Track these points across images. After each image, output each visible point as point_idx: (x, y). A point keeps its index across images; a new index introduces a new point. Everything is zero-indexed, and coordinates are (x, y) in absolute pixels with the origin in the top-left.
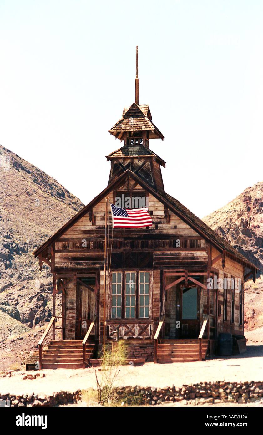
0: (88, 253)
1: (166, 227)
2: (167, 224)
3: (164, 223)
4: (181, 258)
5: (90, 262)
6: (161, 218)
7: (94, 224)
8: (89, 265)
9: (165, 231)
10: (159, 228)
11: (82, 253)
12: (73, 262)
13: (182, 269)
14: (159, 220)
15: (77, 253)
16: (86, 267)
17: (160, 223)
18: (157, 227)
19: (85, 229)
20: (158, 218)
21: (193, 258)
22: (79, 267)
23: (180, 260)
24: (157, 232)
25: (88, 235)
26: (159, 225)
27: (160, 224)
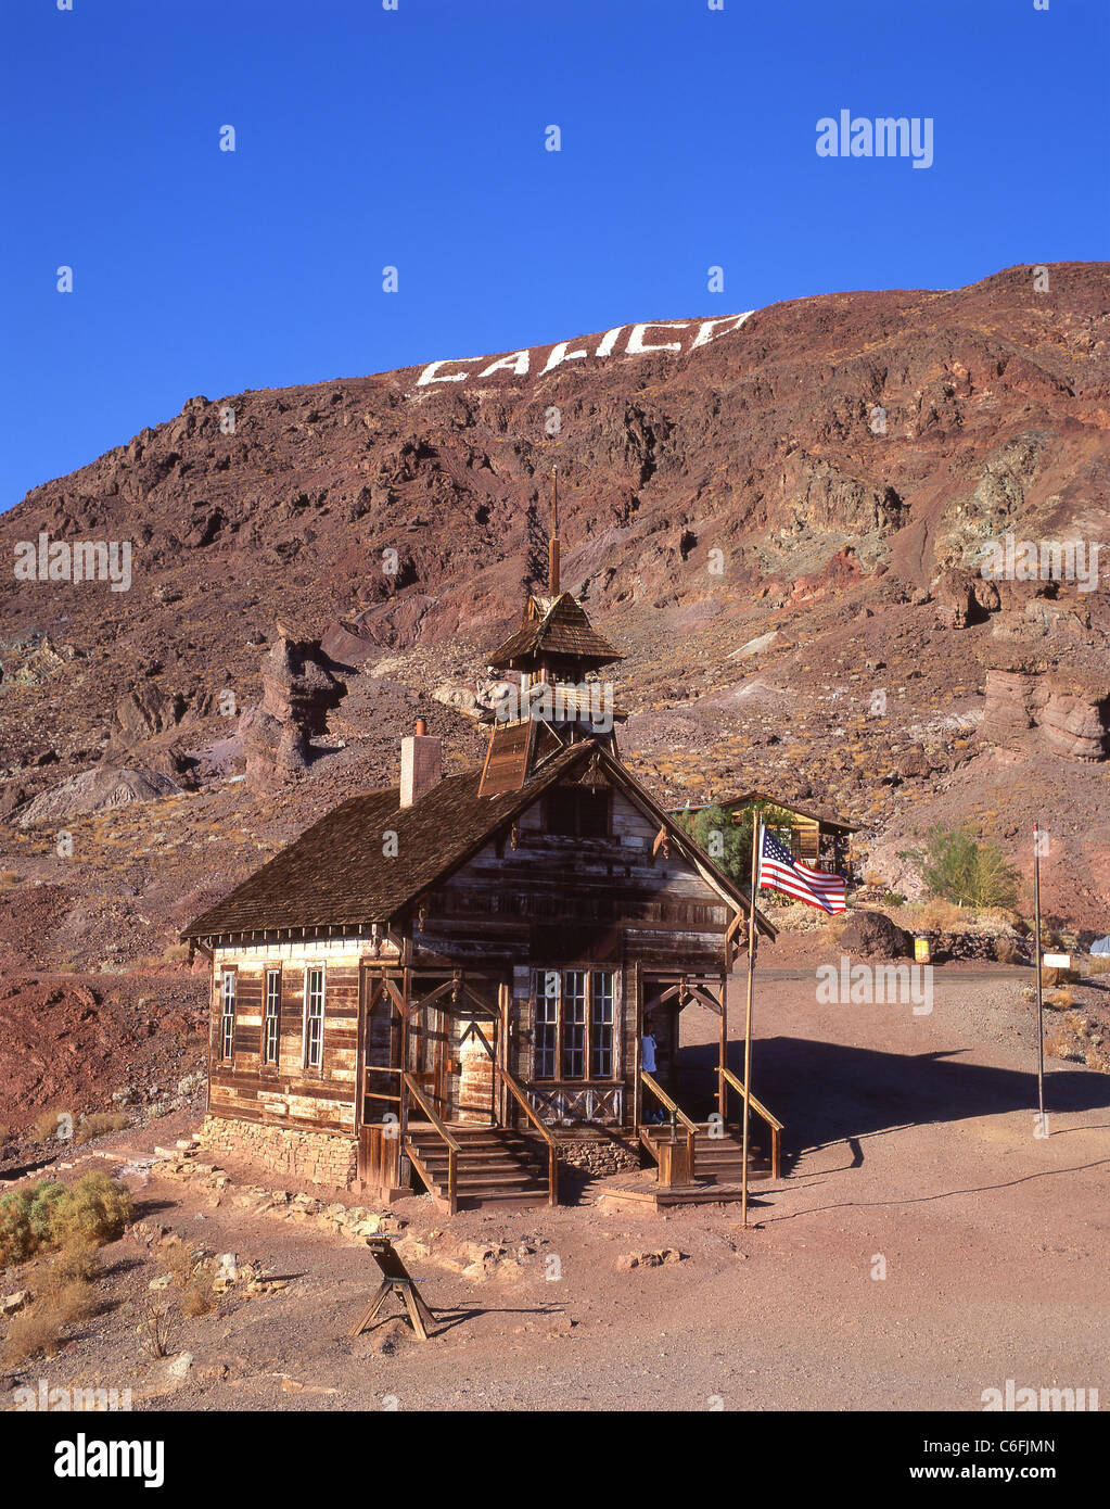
0: (487, 923)
1: (647, 873)
2: (649, 867)
3: (641, 864)
4: (675, 945)
5: (492, 944)
6: (636, 854)
7: (500, 854)
8: (490, 950)
9: (644, 884)
10: (632, 875)
11: (474, 922)
12: (455, 941)
13: (678, 968)
14: (633, 857)
15: (464, 922)
16: (484, 954)
17: (634, 863)
18: (628, 872)
19: (480, 866)
20: (630, 853)
21: (697, 945)
22: (466, 953)
23: (672, 947)
24: (629, 883)
25: (486, 881)
26: (632, 868)
27: (634, 865)
